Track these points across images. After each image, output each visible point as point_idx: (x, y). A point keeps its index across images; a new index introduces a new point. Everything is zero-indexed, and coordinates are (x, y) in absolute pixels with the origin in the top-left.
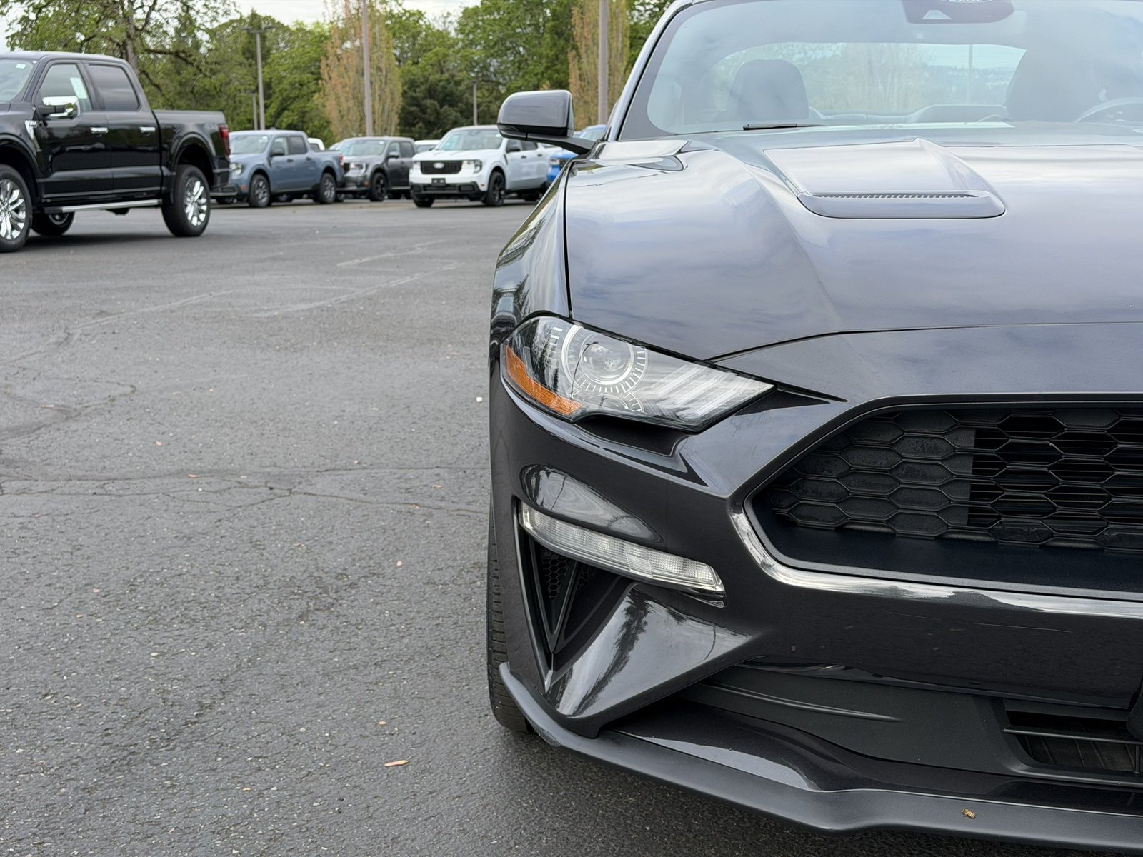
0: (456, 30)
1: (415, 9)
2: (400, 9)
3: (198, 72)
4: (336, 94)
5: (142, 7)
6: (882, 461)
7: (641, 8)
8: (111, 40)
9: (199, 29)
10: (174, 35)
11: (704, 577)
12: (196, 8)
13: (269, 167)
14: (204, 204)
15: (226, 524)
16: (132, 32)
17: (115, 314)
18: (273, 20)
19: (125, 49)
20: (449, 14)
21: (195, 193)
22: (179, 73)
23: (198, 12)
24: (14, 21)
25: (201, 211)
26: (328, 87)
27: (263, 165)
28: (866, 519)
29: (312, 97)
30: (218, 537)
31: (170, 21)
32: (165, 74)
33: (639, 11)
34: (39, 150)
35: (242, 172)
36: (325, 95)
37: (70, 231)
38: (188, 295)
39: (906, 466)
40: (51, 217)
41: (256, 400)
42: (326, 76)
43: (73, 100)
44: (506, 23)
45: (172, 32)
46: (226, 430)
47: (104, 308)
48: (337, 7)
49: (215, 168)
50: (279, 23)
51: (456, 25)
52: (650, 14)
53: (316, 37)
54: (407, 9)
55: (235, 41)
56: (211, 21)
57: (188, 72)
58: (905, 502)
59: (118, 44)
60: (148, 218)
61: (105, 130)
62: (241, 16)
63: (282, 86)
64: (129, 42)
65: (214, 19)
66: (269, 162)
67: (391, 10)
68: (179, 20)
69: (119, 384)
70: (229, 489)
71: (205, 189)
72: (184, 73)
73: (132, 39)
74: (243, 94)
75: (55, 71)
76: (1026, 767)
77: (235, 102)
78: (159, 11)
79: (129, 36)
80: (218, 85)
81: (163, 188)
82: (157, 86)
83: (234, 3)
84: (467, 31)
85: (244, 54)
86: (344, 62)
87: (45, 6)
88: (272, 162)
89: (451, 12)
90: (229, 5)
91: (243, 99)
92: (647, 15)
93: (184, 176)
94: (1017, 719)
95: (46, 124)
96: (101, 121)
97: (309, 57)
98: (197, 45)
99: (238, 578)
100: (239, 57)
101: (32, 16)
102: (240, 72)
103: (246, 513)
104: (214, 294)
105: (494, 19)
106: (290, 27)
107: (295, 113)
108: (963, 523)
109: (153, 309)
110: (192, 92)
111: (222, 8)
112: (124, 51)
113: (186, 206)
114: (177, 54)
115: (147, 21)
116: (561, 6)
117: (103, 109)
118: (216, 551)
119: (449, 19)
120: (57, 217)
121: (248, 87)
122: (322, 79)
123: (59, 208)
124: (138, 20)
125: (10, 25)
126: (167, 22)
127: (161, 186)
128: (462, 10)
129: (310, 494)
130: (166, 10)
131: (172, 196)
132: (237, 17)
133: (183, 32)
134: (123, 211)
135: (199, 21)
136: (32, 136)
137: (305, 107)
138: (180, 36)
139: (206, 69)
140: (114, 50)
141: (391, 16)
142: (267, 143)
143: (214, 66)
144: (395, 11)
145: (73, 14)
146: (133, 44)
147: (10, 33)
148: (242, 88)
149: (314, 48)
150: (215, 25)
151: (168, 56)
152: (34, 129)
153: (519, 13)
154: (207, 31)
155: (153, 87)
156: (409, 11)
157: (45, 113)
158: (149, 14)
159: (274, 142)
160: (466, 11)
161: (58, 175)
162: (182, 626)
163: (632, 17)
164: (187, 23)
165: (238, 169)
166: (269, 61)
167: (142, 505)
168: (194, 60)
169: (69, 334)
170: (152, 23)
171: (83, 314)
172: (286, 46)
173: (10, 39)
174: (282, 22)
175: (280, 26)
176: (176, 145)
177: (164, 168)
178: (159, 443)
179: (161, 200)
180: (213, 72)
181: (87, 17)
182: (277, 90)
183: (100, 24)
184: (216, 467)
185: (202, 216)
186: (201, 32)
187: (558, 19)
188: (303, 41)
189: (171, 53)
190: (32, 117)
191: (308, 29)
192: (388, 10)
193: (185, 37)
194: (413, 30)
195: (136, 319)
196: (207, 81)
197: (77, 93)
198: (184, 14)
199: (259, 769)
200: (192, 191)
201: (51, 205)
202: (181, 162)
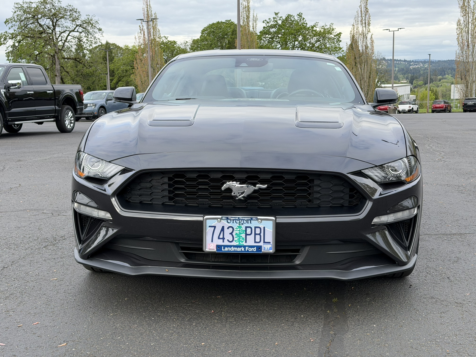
0: (190, 48)
1: (173, 40)
2: (167, 40)
3: (84, 66)
4: (140, 75)
5: (61, 40)
6: (149, 185)
7: (264, 39)
8: (48, 54)
9: (85, 49)
10: (74, 52)
11: (108, 216)
12: (83, 41)
13: (106, 105)
14: (72, 120)
15: (33, 224)
16: (57, 50)
17: (24, 161)
18: (116, 45)
19: (54, 57)
20: (187, 42)
21: (69, 116)
22: (77, 67)
23: (84, 43)
24: (9, 46)
25: (71, 123)
26: (137, 72)
27: (104, 104)
28: (146, 199)
29: (131, 76)
30: (29, 227)
31: (73, 46)
32: (71, 67)
33: (264, 40)
34: (6, 100)
35: (95, 107)
36: (136, 75)
37: (21, 131)
38: (54, 154)
39: (154, 186)
40: (13, 126)
41: (61, 188)
42: (136, 68)
43: (20, 81)
44: (209, 45)
45: (74, 51)
46: (46, 197)
47: (21, 159)
48: (140, 40)
49: (77, 106)
50: (118, 46)
51: (190, 46)
52: (268, 41)
53: (132, 52)
54: (170, 40)
55: (100, 53)
56: (89, 46)
57: (80, 66)
58: (154, 196)
59: (51, 56)
60: (50, 125)
61: (33, 92)
62: (102, 44)
63: (118, 72)
64: (56, 55)
65: (91, 45)
66: (106, 103)
67: (163, 41)
68: (77, 46)
69: (15, 184)
70: (39, 214)
71: (73, 114)
72: (79, 67)
73: (57, 54)
74: (102, 75)
75: (13, 70)
76: (185, 260)
77: (99, 78)
78: (68, 42)
79: (56, 52)
80: (92, 71)
81: (56, 114)
82: (67, 72)
83: (99, 39)
84: (194, 49)
85: (103, 59)
86: (143, 62)
87: (22, 40)
88: (107, 103)
89: (188, 41)
90: (97, 40)
91: (102, 77)
92: (266, 42)
93: (64, 109)
94: (183, 248)
95: (9, 91)
96: (31, 89)
97: (130, 60)
98: (84, 56)
99: (30, 238)
100: (101, 60)
101: (17, 44)
102: (101, 66)
103: (41, 221)
104: (64, 153)
105: (205, 44)
106: (123, 47)
107: (124, 82)
108: (168, 200)
109: (39, 159)
110: (82, 74)
111: (94, 41)
112: (54, 58)
113: (65, 121)
114: (75, 59)
115: (63, 46)
116: (231, 39)
117: (32, 84)
118: (26, 231)
119: (187, 44)
120: (16, 126)
121: (104, 72)
122: (134, 69)
123: (14, 122)
124: (59, 46)
125: (7, 48)
126: (72, 47)
127: (55, 114)
128: (192, 40)
129: (64, 216)
130: (71, 42)
131: (59, 117)
132: (100, 44)
133: (79, 50)
134: (41, 123)
135: (85, 46)
136: (4, 95)
137: (128, 80)
138: (77, 52)
139: (87, 66)
140: (50, 58)
141: (163, 43)
142: (106, 95)
143: (90, 64)
144: (165, 41)
145: (34, 43)
146: (57, 55)
147: (7, 51)
148: (102, 72)
149: (132, 56)
150: (91, 47)
151: (72, 60)
152: (4, 93)
153: (215, 41)
154: (87, 50)
155: (65, 73)
156: (170, 41)
157: (9, 86)
158: (64, 44)
159: (108, 95)
160: (194, 41)
161: (14, 110)
162: (7, 250)
163: (261, 43)
164: (80, 47)
165: (93, 106)
166: (113, 61)
167: (8, 219)
168: (83, 61)
169: (4, 168)
170: (66, 47)
171: (12, 161)
172: (121, 56)
173: (7, 54)
174: (119, 46)
175: (118, 47)
176: (61, 97)
177: (56, 106)
178: (21, 202)
179: (55, 119)
180: (90, 67)
181: (39, 45)
182: (116, 73)
183: (44, 47)
184: (37, 208)
185: (72, 125)
186: (85, 50)
187: (230, 44)
188: (128, 53)
189: (73, 59)
190: (4, 88)
191: (130, 48)
192: (162, 40)
193: (79, 52)
194: (172, 49)
195: (30, 163)
196: (87, 70)
197: (22, 79)
198: (79, 43)
199: (14, 281)
200: (68, 115)
201: (11, 121)
202: (63, 104)
